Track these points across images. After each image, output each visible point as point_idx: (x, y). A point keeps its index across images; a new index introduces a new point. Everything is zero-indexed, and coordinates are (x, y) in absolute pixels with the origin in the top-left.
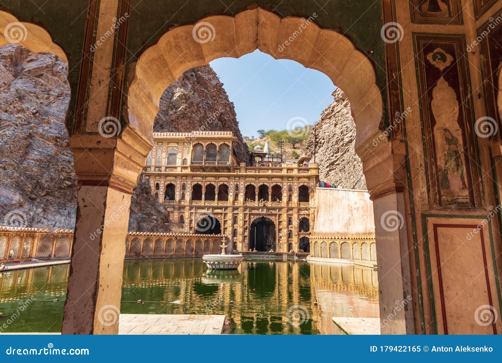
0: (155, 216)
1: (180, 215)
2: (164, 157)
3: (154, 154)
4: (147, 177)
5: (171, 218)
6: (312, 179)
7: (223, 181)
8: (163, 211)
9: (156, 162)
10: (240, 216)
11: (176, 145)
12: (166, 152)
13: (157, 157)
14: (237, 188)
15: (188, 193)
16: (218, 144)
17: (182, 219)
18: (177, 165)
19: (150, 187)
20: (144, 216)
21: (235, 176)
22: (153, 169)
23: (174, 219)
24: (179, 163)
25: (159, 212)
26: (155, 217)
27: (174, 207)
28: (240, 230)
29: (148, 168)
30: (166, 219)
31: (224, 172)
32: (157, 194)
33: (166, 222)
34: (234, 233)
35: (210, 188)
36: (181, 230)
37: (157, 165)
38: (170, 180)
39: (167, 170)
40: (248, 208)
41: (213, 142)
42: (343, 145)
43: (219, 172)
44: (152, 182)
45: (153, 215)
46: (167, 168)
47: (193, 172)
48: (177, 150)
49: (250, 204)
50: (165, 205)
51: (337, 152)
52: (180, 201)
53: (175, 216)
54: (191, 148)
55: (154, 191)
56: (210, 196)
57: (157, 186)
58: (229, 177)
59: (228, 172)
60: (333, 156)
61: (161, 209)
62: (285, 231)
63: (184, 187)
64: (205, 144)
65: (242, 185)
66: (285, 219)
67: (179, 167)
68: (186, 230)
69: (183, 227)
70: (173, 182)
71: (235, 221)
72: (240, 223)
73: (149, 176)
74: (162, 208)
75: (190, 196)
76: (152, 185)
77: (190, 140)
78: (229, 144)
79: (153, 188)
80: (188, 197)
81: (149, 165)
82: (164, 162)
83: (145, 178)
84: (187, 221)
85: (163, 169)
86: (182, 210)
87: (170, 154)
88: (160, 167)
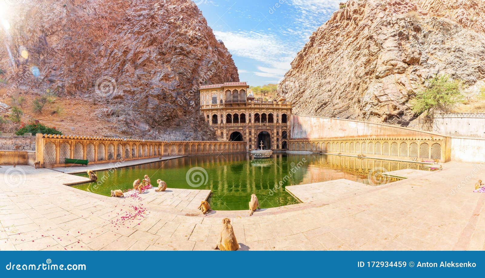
1: (221, 131)
2: (210, 99)
3: (205, 98)
4: (202, 112)
5: (216, 133)
7: (242, 111)
8: (213, 130)
10: (253, 131)
11: (215, 92)
12: (211, 97)
13: (207, 100)
14: (250, 115)
15: (225, 119)
16: (239, 90)
17: (222, 133)
20: (204, 133)
21: (249, 109)
22: (205, 107)
23: (218, 134)
24: (218, 102)
25: (211, 130)
26: (209, 133)
27: (217, 127)
28: (253, 138)
29: (202, 107)
30: (214, 134)
31: (243, 106)
32: (208, 121)
33: (215, 136)
34: (250, 140)
35: (236, 116)
36: (222, 139)
37: (207, 104)
38: (215, 112)
39: (212, 107)
40: (257, 126)
41: (236, 89)
42: (300, 94)
43: (240, 106)
44: (205, 114)
45: (208, 132)
46: (212, 105)
47: (226, 107)
48: (217, 94)
49: (257, 124)
50: (213, 127)
51: (297, 97)
52: (220, 124)
53: (219, 132)
54: (224, 93)
55: (207, 119)
56: (236, 120)
57: (208, 116)
58: (245, 109)
59: (245, 107)
60: (294, 99)
61: (211, 128)
62: (275, 138)
63: (222, 116)
64: (232, 90)
65: (253, 114)
66: (275, 132)
67: (218, 105)
68: (225, 139)
69: (223, 138)
70: (216, 114)
71: (250, 133)
72: (253, 134)
73: (203, 111)
74: (212, 128)
75: (226, 121)
76: (205, 116)
77: (222, 88)
78: (245, 90)
79: (206, 117)
80: (225, 121)
81: (202, 104)
82: (211, 102)
83: (201, 112)
84: (225, 135)
85: (210, 106)
86: (222, 129)
87: (213, 98)
88: (209, 106)
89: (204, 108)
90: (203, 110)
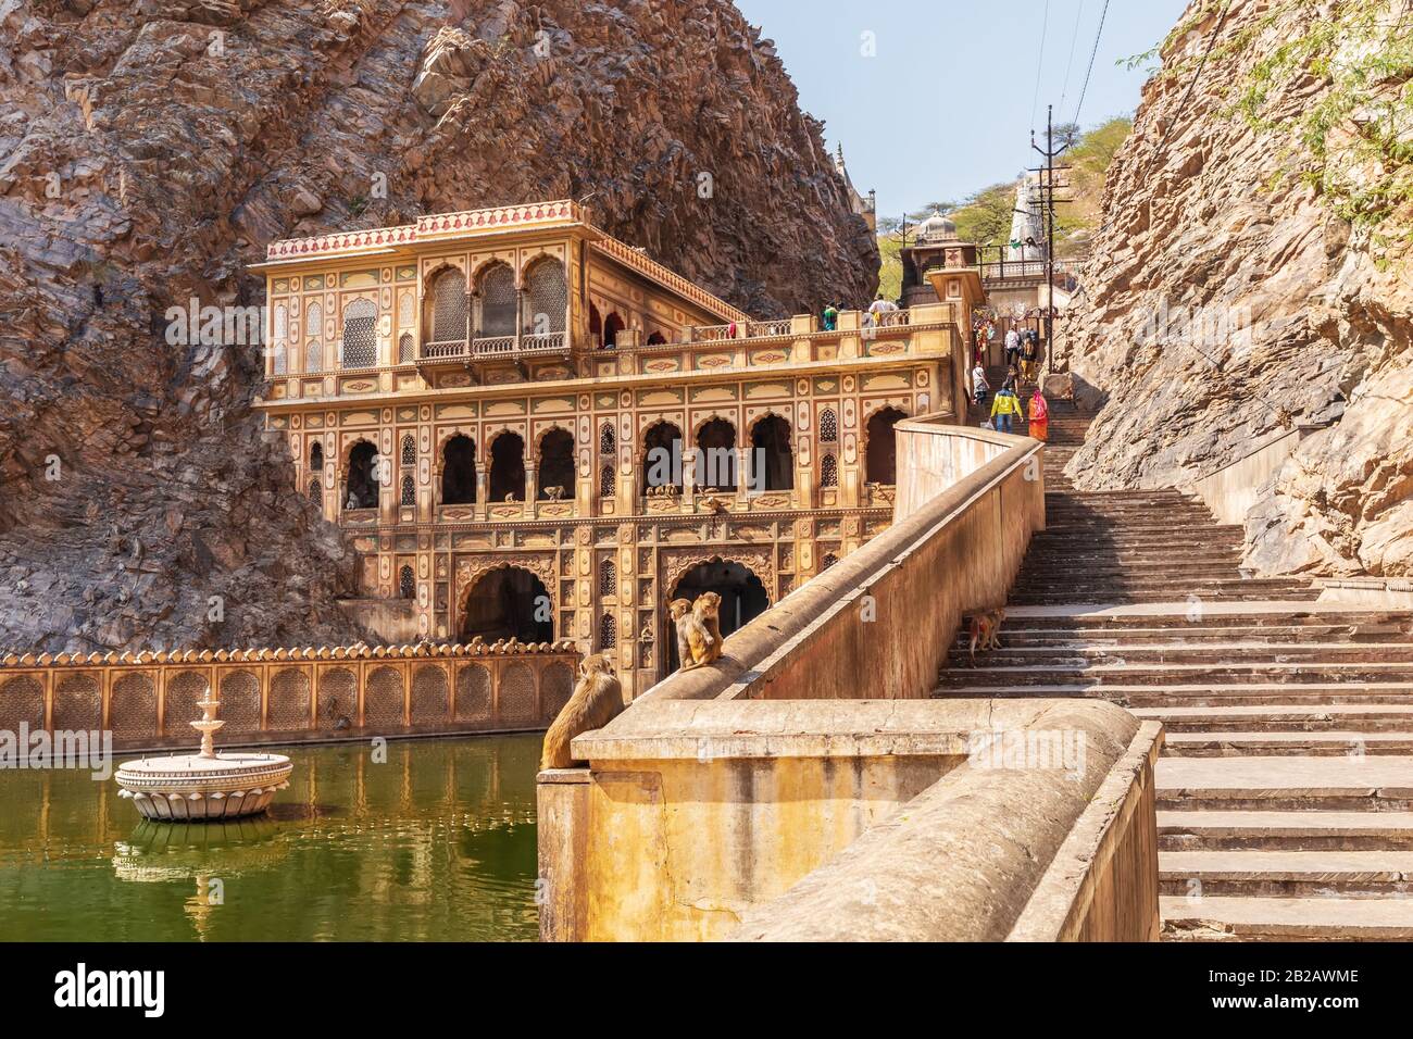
0: (300, 574)
1: (400, 566)
2: (330, 335)
3: (294, 327)
4: (279, 424)
5: (369, 581)
6: (922, 378)
7: (551, 414)
8: (337, 554)
9: (303, 359)
10: (625, 561)
11: (367, 281)
12: (336, 316)
13: (308, 340)
14: (608, 441)
15: (428, 478)
16: (518, 262)
17: (405, 580)
18: (379, 365)
19: (289, 462)
20: (258, 577)
21: (599, 392)
22: (294, 387)
23: (380, 582)
24: (384, 354)
25: (318, 557)
26: (297, 579)
27: (374, 533)
28: (624, 620)
29: (277, 388)
30: (348, 584)
31: (553, 377)
32: (316, 486)
33: (344, 598)
34: (606, 631)
35: (507, 446)
36: (404, 625)
37: (310, 369)
38: (359, 427)
39: (345, 387)
40: (654, 522)
41: (500, 256)
43: (535, 379)
44: (294, 440)
45: (289, 572)
46: (342, 378)
47: (439, 386)
48: (375, 300)
49: (662, 505)
50: (346, 530)
52: (396, 511)
53: (382, 573)
54: (419, 290)
55: (306, 476)
56: (507, 482)
57: (317, 452)
58: (572, 396)
59: (569, 378)
61: (331, 547)
63: (409, 453)
64: (469, 267)
65: (628, 427)
66: (807, 563)
67: (385, 370)
68: (423, 624)
69: (409, 614)
70: (368, 437)
71: (604, 580)
72: (625, 587)
73: (284, 417)
74: (331, 541)
75: (434, 487)
76: (295, 453)
77: (407, 258)
78: (560, 256)
79: (301, 464)
80: (427, 489)
81: (279, 371)
82: (332, 357)
83: (269, 429)
84: (424, 590)
85: (330, 383)
86: (406, 547)
87: (350, 321)
88: (319, 380)
89: (289, 396)
90: (284, 414)
